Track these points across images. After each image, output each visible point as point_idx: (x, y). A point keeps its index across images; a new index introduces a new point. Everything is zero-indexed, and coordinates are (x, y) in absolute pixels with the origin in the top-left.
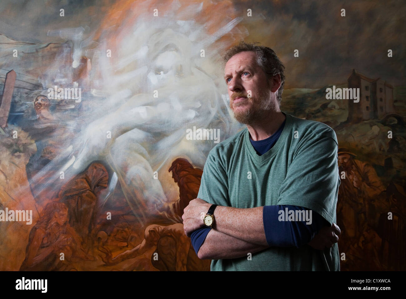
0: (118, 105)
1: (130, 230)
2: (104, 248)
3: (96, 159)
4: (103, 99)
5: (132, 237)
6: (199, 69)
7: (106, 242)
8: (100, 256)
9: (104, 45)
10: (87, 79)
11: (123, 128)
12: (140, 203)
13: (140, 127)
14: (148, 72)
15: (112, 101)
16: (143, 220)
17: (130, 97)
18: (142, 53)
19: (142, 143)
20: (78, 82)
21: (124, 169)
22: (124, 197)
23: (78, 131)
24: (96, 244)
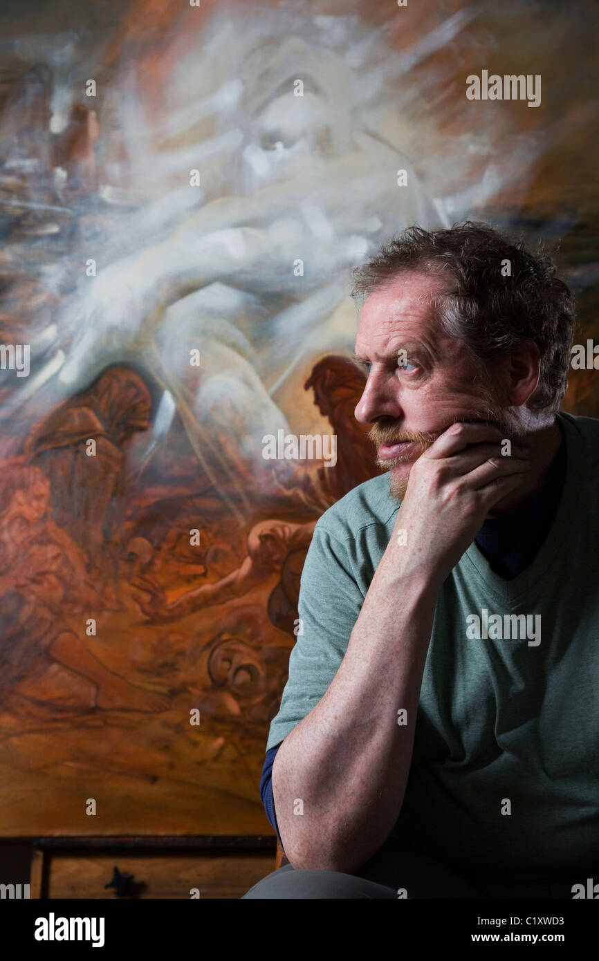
0: (170, 225)
1: (210, 535)
2: (146, 580)
3: (120, 359)
4: (132, 209)
5: (216, 553)
6: (375, 136)
7: (151, 563)
8: (136, 599)
9: (130, 79)
10: (88, 162)
11: (186, 281)
12: (233, 467)
13: (229, 280)
14: (244, 144)
15: (155, 215)
16: (242, 510)
17: (200, 205)
18: (228, 96)
19: (234, 319)
20: (66, 168)
21: (191, 383)
22: (192, 453)
23: (68, 289)
24: (124, 568)
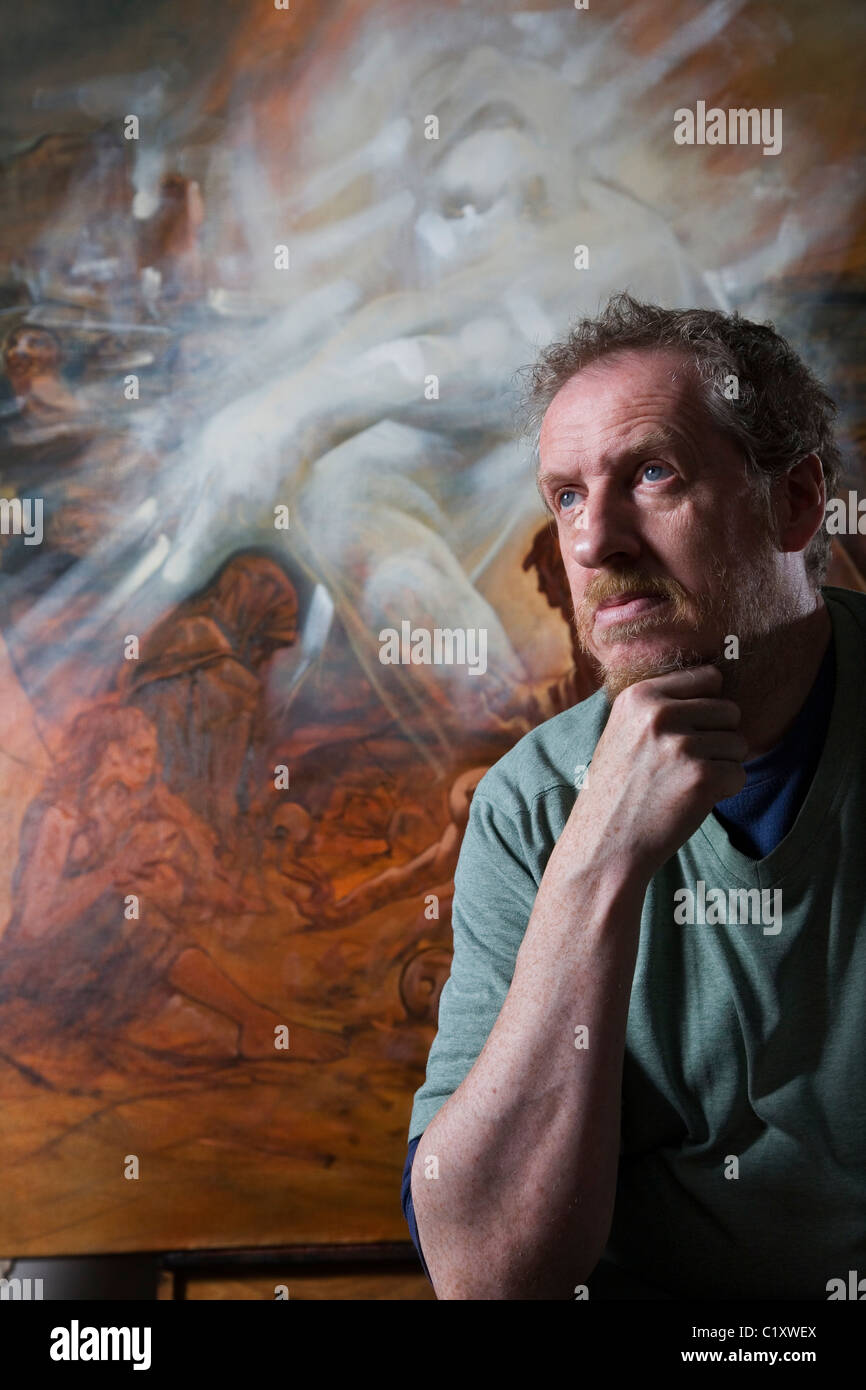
0: (313, 340)
1: (394, 794)
2: (301, 866)
3: (249, 542)
4: (256, 322)
5: (404, 820)
6: (610, 184)
7: (309, 841)
8: (290, 895)
9: (245, 131)
10: (190, 257)
11: (341, 421)
12: (423, 692)
13: (405, 416)
14: (416, 214)
15: (290, 327)
16: (439, 755)
17: (355, 309)
18: (390, 145)
19: (415, 473)
20: (158, 268)
21: (354, 574)
22: (362, 675)
23: (170, 444)
24: (271, 850)
